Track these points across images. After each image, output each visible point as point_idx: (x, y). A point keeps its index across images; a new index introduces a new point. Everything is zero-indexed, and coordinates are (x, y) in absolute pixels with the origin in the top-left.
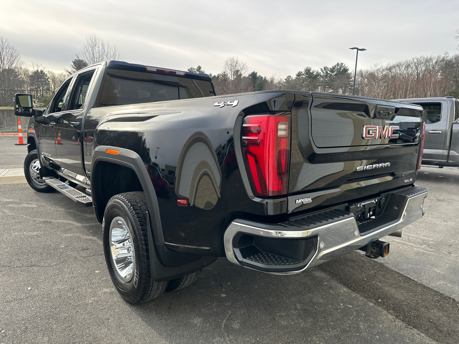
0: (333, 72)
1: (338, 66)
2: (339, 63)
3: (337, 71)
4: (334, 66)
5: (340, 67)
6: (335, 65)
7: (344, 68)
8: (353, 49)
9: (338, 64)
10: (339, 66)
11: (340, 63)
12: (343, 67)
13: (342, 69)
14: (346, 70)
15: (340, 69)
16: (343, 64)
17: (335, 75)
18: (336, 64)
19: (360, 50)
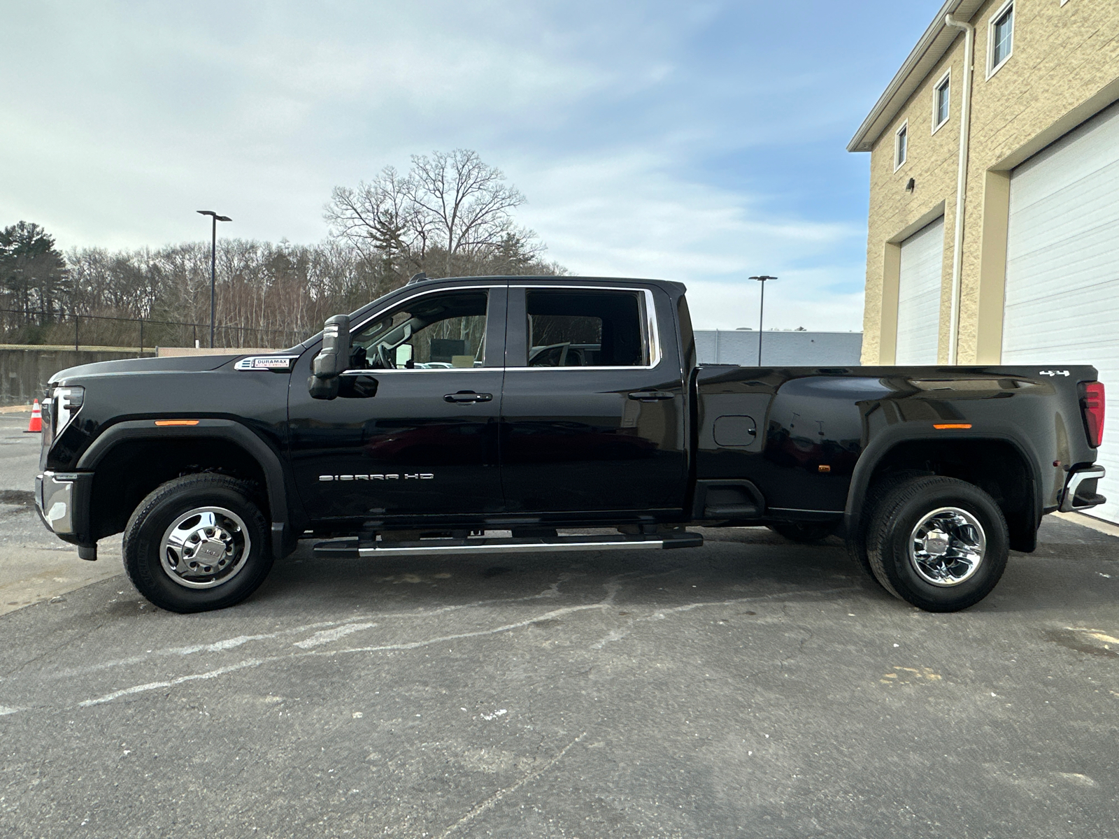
0: (10, 243)
1: (23, 230)
2: (26, 224)
3: (22, 243)
4: (9, 228)
5: (29, 232)
6: (12, 225)
7: (42, 238)
8: (205, 213)
9: (22, 225)
10: (25, 231)
11: (28, 221)
12: (38, 234)
13: (34, 239)
14: (45, 244)
15: (30, 238)
16: (38, 226)
17: (15, 251)
18: (16, 223)
19: (221, 219)
